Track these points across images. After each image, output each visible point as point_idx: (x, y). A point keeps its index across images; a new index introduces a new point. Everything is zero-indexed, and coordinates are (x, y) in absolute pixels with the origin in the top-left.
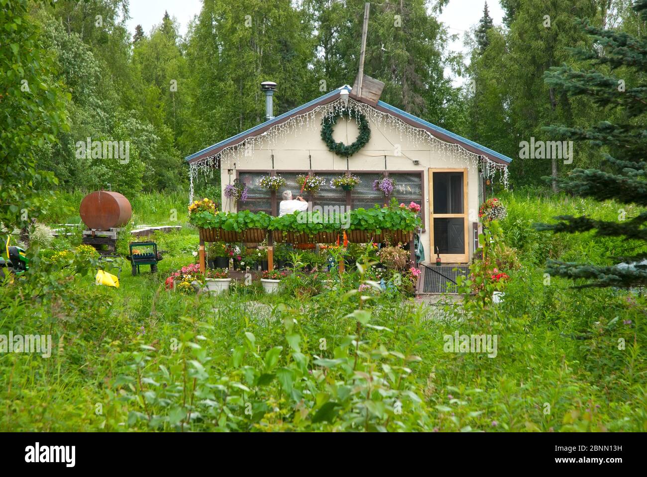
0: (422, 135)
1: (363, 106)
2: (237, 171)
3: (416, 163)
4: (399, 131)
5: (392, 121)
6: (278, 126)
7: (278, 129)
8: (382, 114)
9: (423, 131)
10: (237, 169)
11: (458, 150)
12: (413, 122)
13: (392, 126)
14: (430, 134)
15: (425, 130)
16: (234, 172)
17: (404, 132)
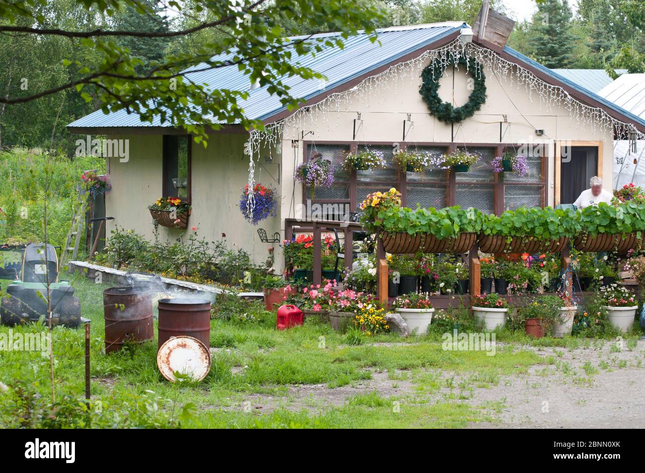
0: (558, 95)
1: (486, 52)
2: (304, 142)
3: (540, 133)
4: (529, 87)
5: (521, 75)
6: (373, 78)
7: (373, 81)
8: (509, 65)
9: (558, 89)
10: (304, 139)
11: (600, 117)
12: (547, 76)
13: (520, 81)
14: (567, 94)
15: (561, 88)
16: (301, 144)
17: (534, 91)
